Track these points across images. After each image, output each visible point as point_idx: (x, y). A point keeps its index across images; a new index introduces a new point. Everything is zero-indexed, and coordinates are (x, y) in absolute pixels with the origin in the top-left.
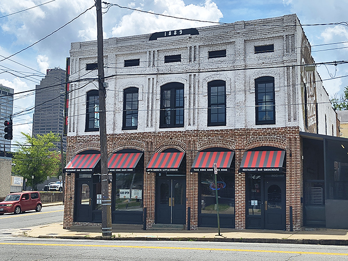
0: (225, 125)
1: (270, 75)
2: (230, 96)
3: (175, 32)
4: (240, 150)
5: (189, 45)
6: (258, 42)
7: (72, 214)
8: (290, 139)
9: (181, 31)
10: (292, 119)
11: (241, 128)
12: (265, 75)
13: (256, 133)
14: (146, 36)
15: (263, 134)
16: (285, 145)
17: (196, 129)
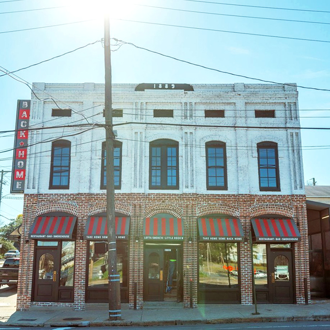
0: (227, 190)
1: (273, 141)
2: (230, 159)
3: (160, 85)
4: (245, 217)
5: (183, 101)
6: (259, 106)
7: (30, 292)
8: (297, 208)
9: (173, 85)
10: (298, 187)
11: (245, 193)
12: (268, 140)
13: (261, 199)
14: (131, 85)
15: (268, 201)
16: (291, 214)
17: (194, 192)
